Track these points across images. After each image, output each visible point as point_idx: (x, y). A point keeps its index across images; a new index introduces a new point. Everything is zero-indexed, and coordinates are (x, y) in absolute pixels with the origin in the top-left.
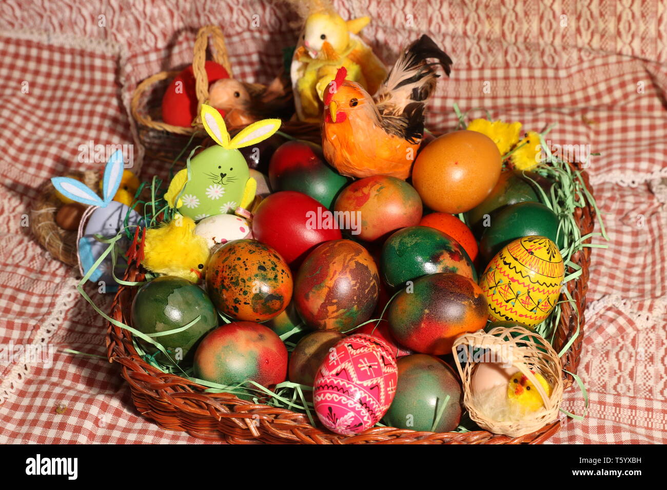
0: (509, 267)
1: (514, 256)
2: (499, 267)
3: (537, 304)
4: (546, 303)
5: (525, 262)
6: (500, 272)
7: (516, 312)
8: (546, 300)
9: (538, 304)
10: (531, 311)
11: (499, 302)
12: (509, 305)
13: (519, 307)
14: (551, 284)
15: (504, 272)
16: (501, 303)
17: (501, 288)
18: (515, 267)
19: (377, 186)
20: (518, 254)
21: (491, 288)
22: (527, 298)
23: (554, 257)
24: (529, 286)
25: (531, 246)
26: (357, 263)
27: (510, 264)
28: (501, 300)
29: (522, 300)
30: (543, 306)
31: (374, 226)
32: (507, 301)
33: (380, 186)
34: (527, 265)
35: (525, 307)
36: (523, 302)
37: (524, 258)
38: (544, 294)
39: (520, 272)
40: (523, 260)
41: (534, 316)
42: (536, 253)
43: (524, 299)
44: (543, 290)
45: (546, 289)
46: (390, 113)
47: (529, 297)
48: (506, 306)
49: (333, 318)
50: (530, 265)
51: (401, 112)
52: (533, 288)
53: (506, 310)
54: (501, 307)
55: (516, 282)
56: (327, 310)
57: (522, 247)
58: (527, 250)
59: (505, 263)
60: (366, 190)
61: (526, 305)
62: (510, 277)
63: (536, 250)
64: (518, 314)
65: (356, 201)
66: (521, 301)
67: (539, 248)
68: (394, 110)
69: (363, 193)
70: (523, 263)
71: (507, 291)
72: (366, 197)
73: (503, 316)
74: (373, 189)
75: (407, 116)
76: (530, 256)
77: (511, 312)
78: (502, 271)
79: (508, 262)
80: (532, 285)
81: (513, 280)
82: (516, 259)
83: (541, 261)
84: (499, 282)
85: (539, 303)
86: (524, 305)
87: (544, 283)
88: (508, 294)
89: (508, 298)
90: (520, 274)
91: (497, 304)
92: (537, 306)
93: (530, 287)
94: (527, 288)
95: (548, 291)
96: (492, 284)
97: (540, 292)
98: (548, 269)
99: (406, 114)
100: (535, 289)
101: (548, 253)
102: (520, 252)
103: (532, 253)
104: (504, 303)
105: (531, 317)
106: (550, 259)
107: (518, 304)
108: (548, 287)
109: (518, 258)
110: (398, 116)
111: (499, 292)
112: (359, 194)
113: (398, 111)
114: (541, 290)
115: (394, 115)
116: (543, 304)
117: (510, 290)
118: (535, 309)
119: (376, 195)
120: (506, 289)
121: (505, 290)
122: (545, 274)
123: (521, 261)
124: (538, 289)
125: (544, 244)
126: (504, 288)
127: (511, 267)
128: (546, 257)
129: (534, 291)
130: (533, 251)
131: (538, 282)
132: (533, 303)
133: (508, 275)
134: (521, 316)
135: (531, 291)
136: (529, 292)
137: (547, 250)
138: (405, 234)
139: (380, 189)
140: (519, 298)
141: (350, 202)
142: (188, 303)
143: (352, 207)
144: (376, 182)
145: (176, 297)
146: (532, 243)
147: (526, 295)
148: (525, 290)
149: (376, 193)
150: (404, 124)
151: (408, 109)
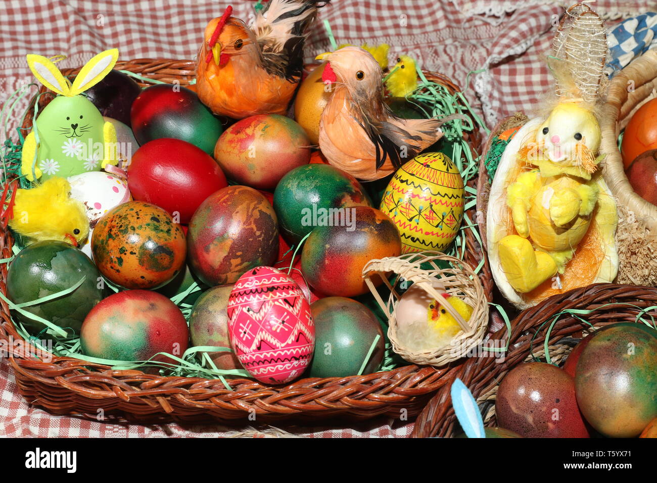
0: (407, 184)
1: (410, 172)
2: (396, 187)
3: (441, 218)
4: (450, 216)
5: (422, 175)
6: (399, 192)
7: (421, 230)
8: (450, 214)
9: (443, 218)
10: (437, 226)
11: (402, 222)
12: (413, 223)
13: (424, 225)
14: (453, 196)
15: (403, 190)
16: (404, 223)
17: (402, 207)
18: (413, 182)
19: (261, 126)
20: (414, 169)
21: (391, 211)
22: (430, 212)
23: (451, 168)
24: (430, 198)
25: (426, 160)
26: (260, 211)
27: (407, 181)
28: (404, 219)
29: (425, 215)
30: (448, 220)
31: (262, 169)
32: (411, 220)
33: (265, 125)
34: (425, 178)
35: (429, 223)
36: (427, 218)
37: (421, 172)
38: (447, 206)
39: (419, 186)
40: (420, 174)
41: (440, 233)
42: (432, 165)
43: (428, 214)
44: (446, 202)
45: (449, 201)
46: (270, 49)
47: (432, 211)
48: (410, 225)
49: (236, 272)
50: (428, 178)
51: (281, 48)
52: (435, 200)
53: (411, 230)
54: (405, 227)
55: (417, 197)
56: (230, 263)
57: (417, 163)
58: (422, 164)
59: (402, 181)
60: (249, 131)
61: (431, 221)
62: (409, 193)
63: (431, 162)
64: (424, 232)
65: (240, 143)
66: (425, 217)
67: (435, 161)
68: (274, 46)
69: (247, 134)
70: (421, 177)
71: (409, 209)
72: (250, 138)
73: (409, 237)
74: (257, 128)
75: (287, 53)
76: (427, 168)
77: (416, 231)
78: (400, 189)
79: (404, 179)
80: (433, 198)
81: (413, 196)
82: (412, 175)
83: (439, 172)
84: (399, 202)
85: (443, 216)
86: (428, 220)
87: (446, 194)
88: (410, 211)
89: (411, 216)
90: (419, 188)
91: (401, 226)
92: (442, 220)
93: (433, 200)
94: (429, 201)
95: (451, 203)
96: (392, 206)
97: (443, 204)
98: (447, 179)
99: (286, 50)
100: (437, 202)
101: (445, 164)
102: (416, 167)
103: (428, 166)
104: (408, 223)
105: (437, 233)
106: (448, 170)
107: (422, 220)
108: (450, 198)
109: (415, 173)
110: (279, 53)
111: (401, 211)
112: (242, 136)
113: (279, 46)
114: (443, 202)
115: (274, 52)
116: (448, 217)
117: (411, 207)
118: (441, 224)
119: (262, 135)
120: (408, 207)
121: (406, 208)
122: (445, 184)
123: (418, 175)
124: (441, 201)
125: (439, 157)
126: (405, 206)
127: (409, 183)
128: (444, 168)
129: (436, 204)
130: (428, 164)
131: (439, 193)
132: (438, 218)
133: (407, 192)
134: (427, 233)
135: (433, 204)
136: (431, 206)
137: (443, 161)
138: (302, 176)
139: (266, 127)
140: (423, 214)
141: (233, 145)
142: (74, 268)
143: (236, 151)
144: (259, 122)
145: (59, 260)
146: (426, 157)
147: (429, 209)
148: (428, 203)
149: (260, 132)
150: (285, 62)
151: (289, 45)
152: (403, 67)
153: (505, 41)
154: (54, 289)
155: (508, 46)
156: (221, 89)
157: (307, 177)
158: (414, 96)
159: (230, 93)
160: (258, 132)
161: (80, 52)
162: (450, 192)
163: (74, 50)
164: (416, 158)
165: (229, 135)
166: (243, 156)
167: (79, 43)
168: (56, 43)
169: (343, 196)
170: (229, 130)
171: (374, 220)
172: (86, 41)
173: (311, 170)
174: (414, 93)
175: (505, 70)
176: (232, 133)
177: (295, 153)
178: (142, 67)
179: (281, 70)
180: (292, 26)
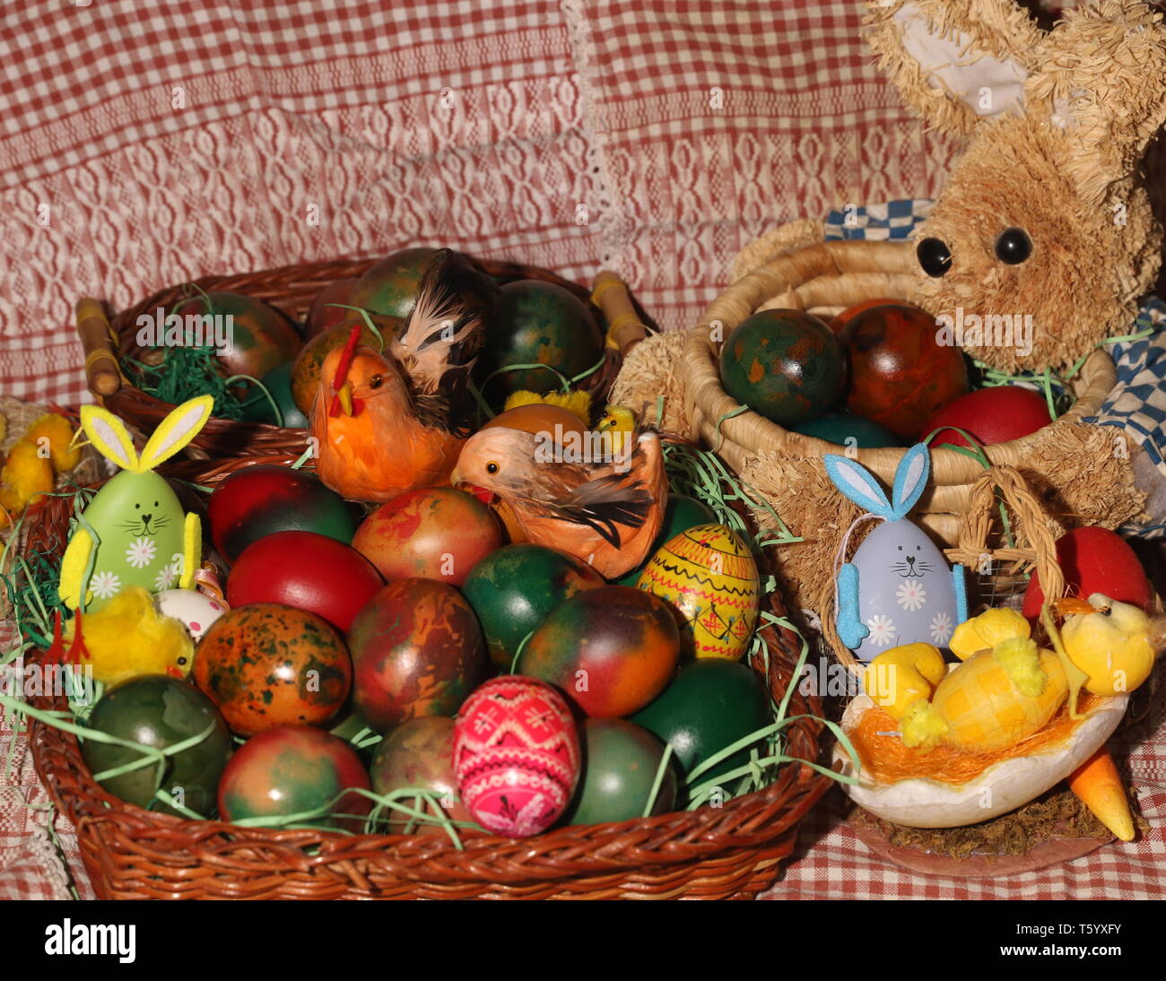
0: (676, 572)
1: (680, 555)
2: (659, 578)
3: (728, 624)
4: (741, 623)
5: (699, 559)
6: (662, 585)
7: (698, 642)
8: (741, 619)
9: (730, 626)
10: (722, 638)
13: (702, 635)
14: (744, 591)
15: (669, 582)
18: (684, 570)
19: (429, 501)
20: (685, 550)
22: (712, 616)
24: (712, 595)
27: (675, 568)
29: (705, 621)
30: (737, 628)
33: (433, 500)
34: (704, 564)
35: (711, 633)
36: (708, 625)
37: (696, 554)
38: (737, 607)
39: (695, 575)
40: (696, 558)
41: (726, 647)
42: (714, 544)
43: (708, 618)
44: (736, 601)
45: (740, 599)
46: (419, 391)
47: (715, 614)
49: (428, 697)
50: (708, 563)
52: (719, 599)
55: (691, 593)
57: (688, 540)
58: (698, 542)
59: (668, 569)
60: (409, 512)
61: (712, 629)
62: (680, 586)
63: (711, 539)
64: (702, 647)
65: (397, 530)
66: (704, 624)
67: (717, 537)
68: (424, 384)
69: (406, 515)
70: (698, 562)
72: (414, 521)
74: (421, 507)
76: (706, 549)
78: (666, 581)
79: (670, 565)
80: (717, 594)
81: (684, 590)
82: (683, 558)
83: (724, 555)
85: (730, 622)
86: (709, 629)
87: (734, 589)
90: (694, 579)
92: (729, 629)
93: (716, 597)
94: (710, 600)
95: (743, 602)
97: (730, 604)
98: (736, 565)
99: (443, 389)
100: (722, 601)
101: (732, 543)
102: (688, 547)
103: (707, 546)
105: (721, 649)
106: (737, 551)
107: (699, 629)
108: (742, 595)
109: (686, 556)
112: (399, 519)
113: (431, 384)
114: (731, 600)
115: (426, 393)
116: (737, 624)
118: (727, 634)
119: (430, 515)
122: (734, 574)
123: (692, 560)
124: (727, 599)
125: (721, 531)
127: (678, 571)
128: (730, 548)
129: (721, 604)
130: (708, 542)
131: (724, 588)
132: (722, 625)
133: (676, 585)
134: (707, 649)
135: (716, 603)
136: (713, 606)
137: (729, 538)
139: (435, 503)
140: (700, 618)
141: (387, 534)
143: (391, 543)
146: (703, 532)
147: (710, 611)
148: (708, 603)
149: (429, 511)
150: (445, 408)
151: (446, 379)
156: (356, 455)
159: (370, 458)
160: (424, 510)
162: (741, 585)
164: (687, 533)
165: (375, 522)
166: (404, 548)
170: (375, 516)
176: (380, 519)
177: (484, 537)
179: (441, 418)
180: (446, 352)
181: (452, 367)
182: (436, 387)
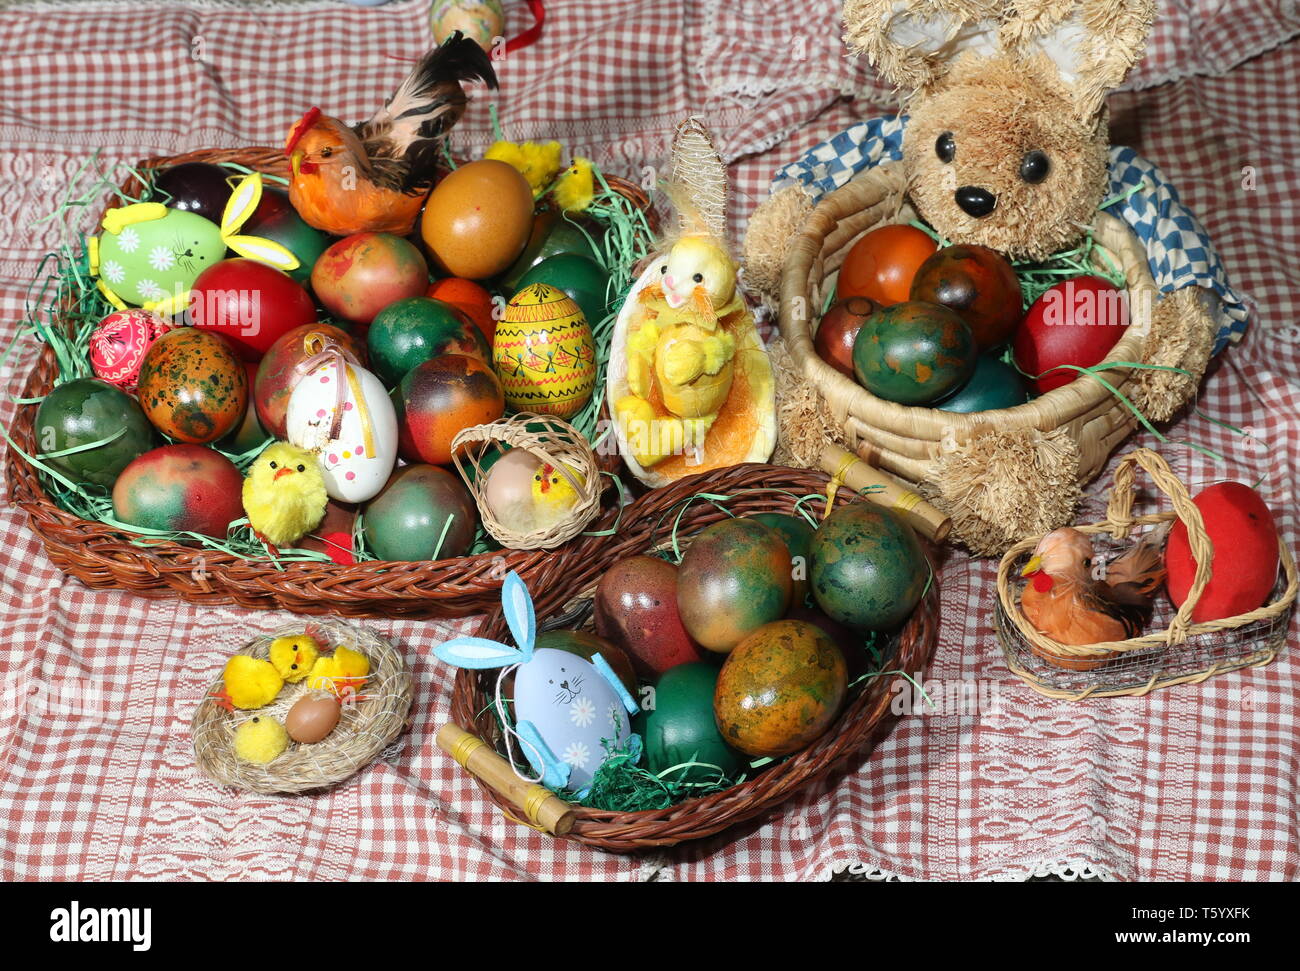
19: (363, 248)
31: (361, 302)
33: (366, 247)
46: (386, 154)
60: (347, 254)
65: (334, 269)
68: (393, 148)
69: (344, 257)
72: (348, 263)
74: (357, 251)
75: (406, 159)
99: (408, 155)
110: (398, 158)
112: (339, 259)
113: (399, 150)
115: (393, 157)
119: (361, 260)
138: (403, 312)
139: (368, 250)
141: (329, 270)
142: (109, 412)
143: (331, 278)
144: (362, 242)
145: (93, 403)
149: (360, 257)
150: (404, 171)
151: (413, 149)
152: (575, 172)
153: (745, 134)
154: (85, 438)
155: (747, 141)
156: (312, 201)
157: (408, 314)
158: (590, 210)
159: (322, 206)
160: (358, 256)
161: (203, 127)
163: (196, 124)
165: (326, 258)
166: (339, 284)
167: (204, 115)
168: (177, 113)
169: (448, 343)
170: (329, 250)
171: (464, 371)
172: (212, 112)
173: (414, 305)
174: (591, 206)
175: (744, 172)
176: (330, 254)
177: (401, 283)
178: (255, 157)
179: (396, 181)
180: (419, 125)
181: (421, 138)
182: (402, 153)
